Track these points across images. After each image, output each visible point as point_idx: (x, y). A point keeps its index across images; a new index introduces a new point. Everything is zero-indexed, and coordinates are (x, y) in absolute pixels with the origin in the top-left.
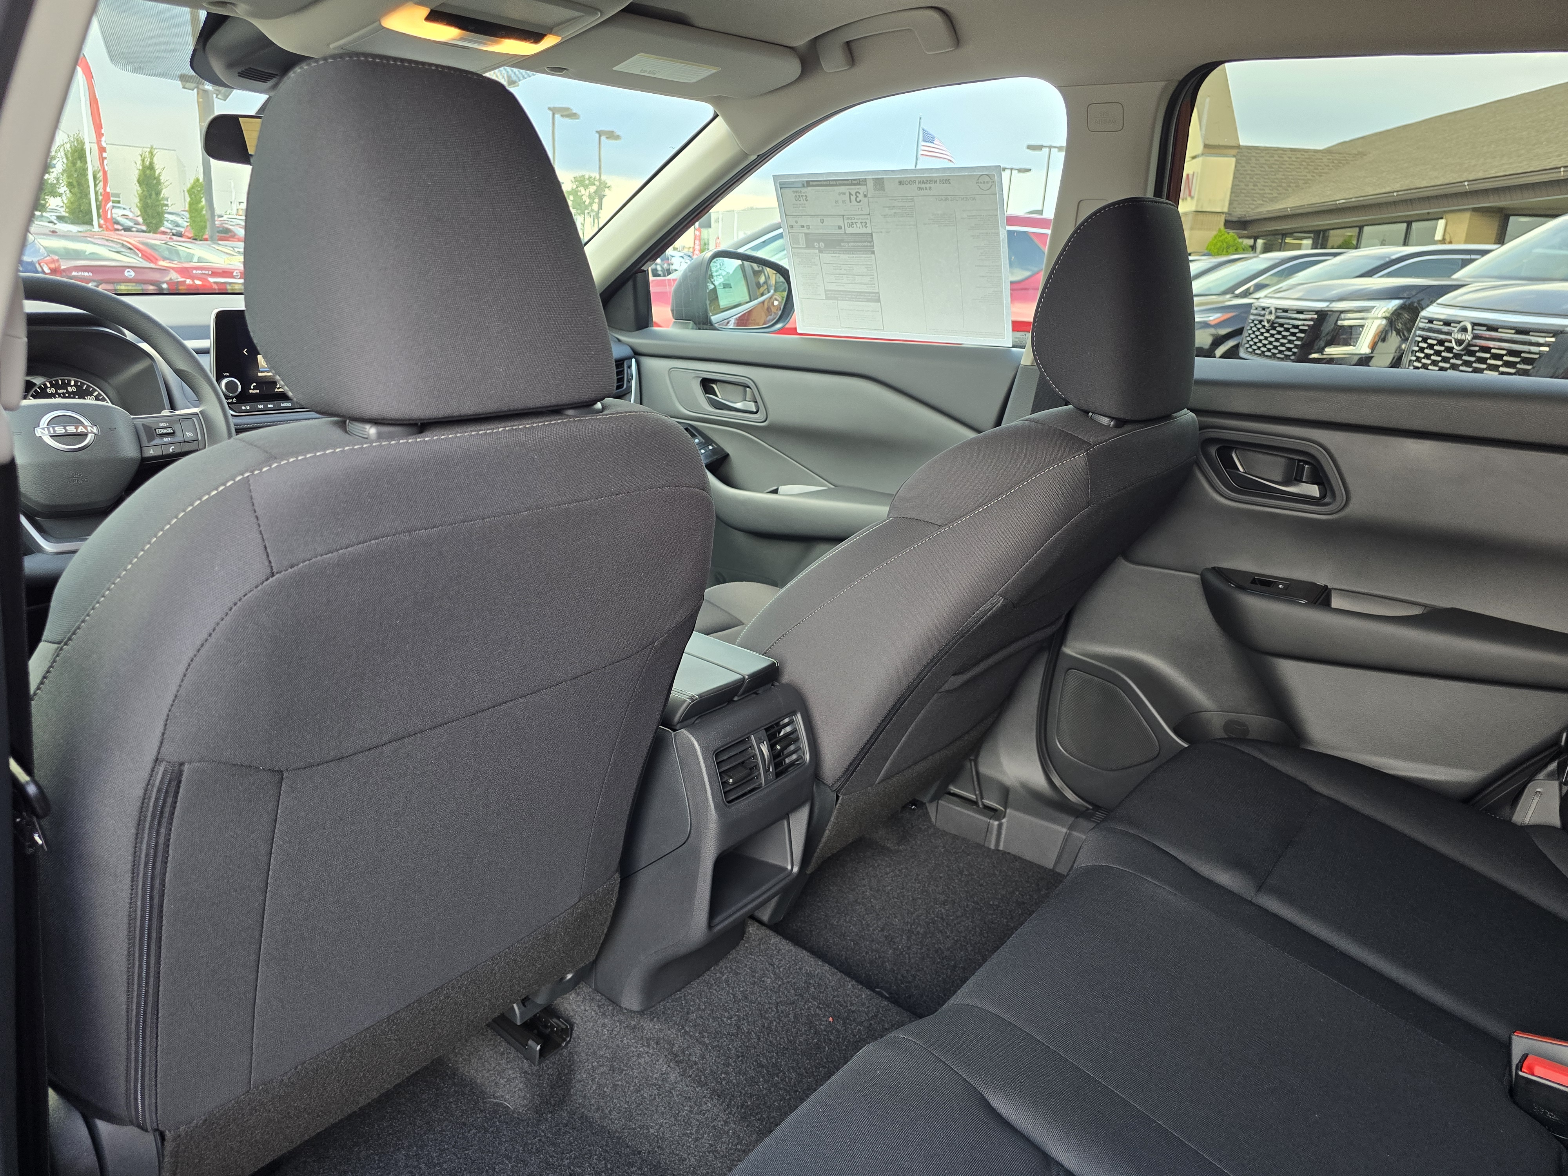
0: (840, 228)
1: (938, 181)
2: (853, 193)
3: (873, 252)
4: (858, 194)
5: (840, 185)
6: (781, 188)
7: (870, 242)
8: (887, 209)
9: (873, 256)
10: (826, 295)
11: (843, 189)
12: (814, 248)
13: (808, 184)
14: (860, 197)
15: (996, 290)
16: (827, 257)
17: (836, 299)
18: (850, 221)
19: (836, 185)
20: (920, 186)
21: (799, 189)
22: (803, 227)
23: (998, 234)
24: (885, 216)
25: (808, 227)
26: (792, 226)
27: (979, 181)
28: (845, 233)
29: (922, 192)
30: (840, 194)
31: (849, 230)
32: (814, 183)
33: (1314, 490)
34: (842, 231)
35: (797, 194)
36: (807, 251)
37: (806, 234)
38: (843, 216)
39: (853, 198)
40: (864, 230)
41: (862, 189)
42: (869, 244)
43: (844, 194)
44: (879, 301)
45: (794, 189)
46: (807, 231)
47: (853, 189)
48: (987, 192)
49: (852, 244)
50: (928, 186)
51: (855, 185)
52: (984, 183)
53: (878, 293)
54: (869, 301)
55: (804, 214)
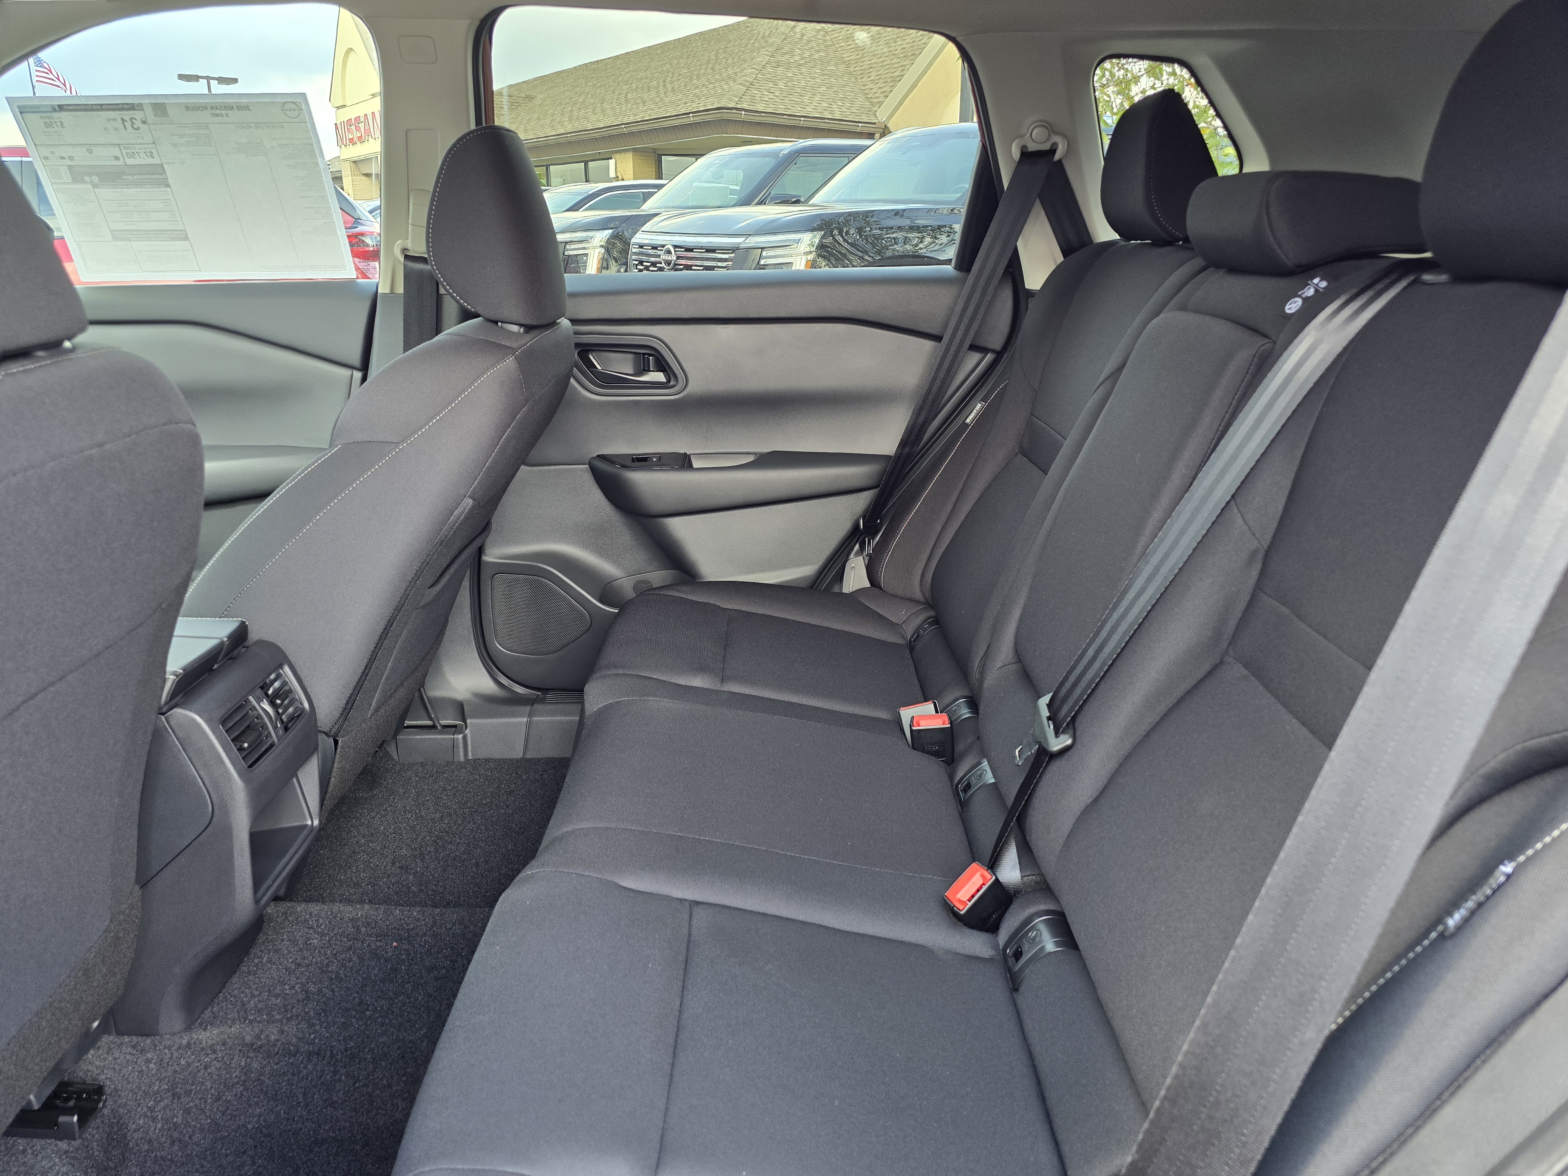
0: (117, 158)
1: (235, 107)
2: (127, 118)
3: (168, 186)
4: (134, 120)
5: (107, 110)
6: (21, 113)
7: (161, 174)
8: (176, 137)
9: (168, 189)
10: (113, 236)
11: (111, 114)
12: (84, 182)
13: (61, 108)
14: (138, 124)
15: (326, 221)
16: (105, 192)
17: (129, 240)
18: (129, 151)
19: (102, 110)
20: (213, 111)
21: (49, 115)
22: (63, 158)
23: (317, 164)
24: (175, 145)
25: (71, 158)
26: (46, 158)
27: (284, 108)
28: (126, 164)
29: (218, 119)
30: (109, 120)
31: (130, 161)
32: (70, 108)
33: (660, 377)
34: (121, 162)
35: (47, 120)
36: (74, 186)
37: (69, 167)
38: (119, 145)
39: (128, 124)
40: (150, 161)
41: (138, 115)
42: (160, 177)
43: (115, 120)
44: (186, 238)
45: (43, 115)
46: (70, 163)
47: (127, 115)
48: (296, 120)
49: (139, 177)
50: (223, 112)
51: (128, 110)
52: (290, 110)
53: (185, 230)
54: (173, 239)
55: (61, 143)
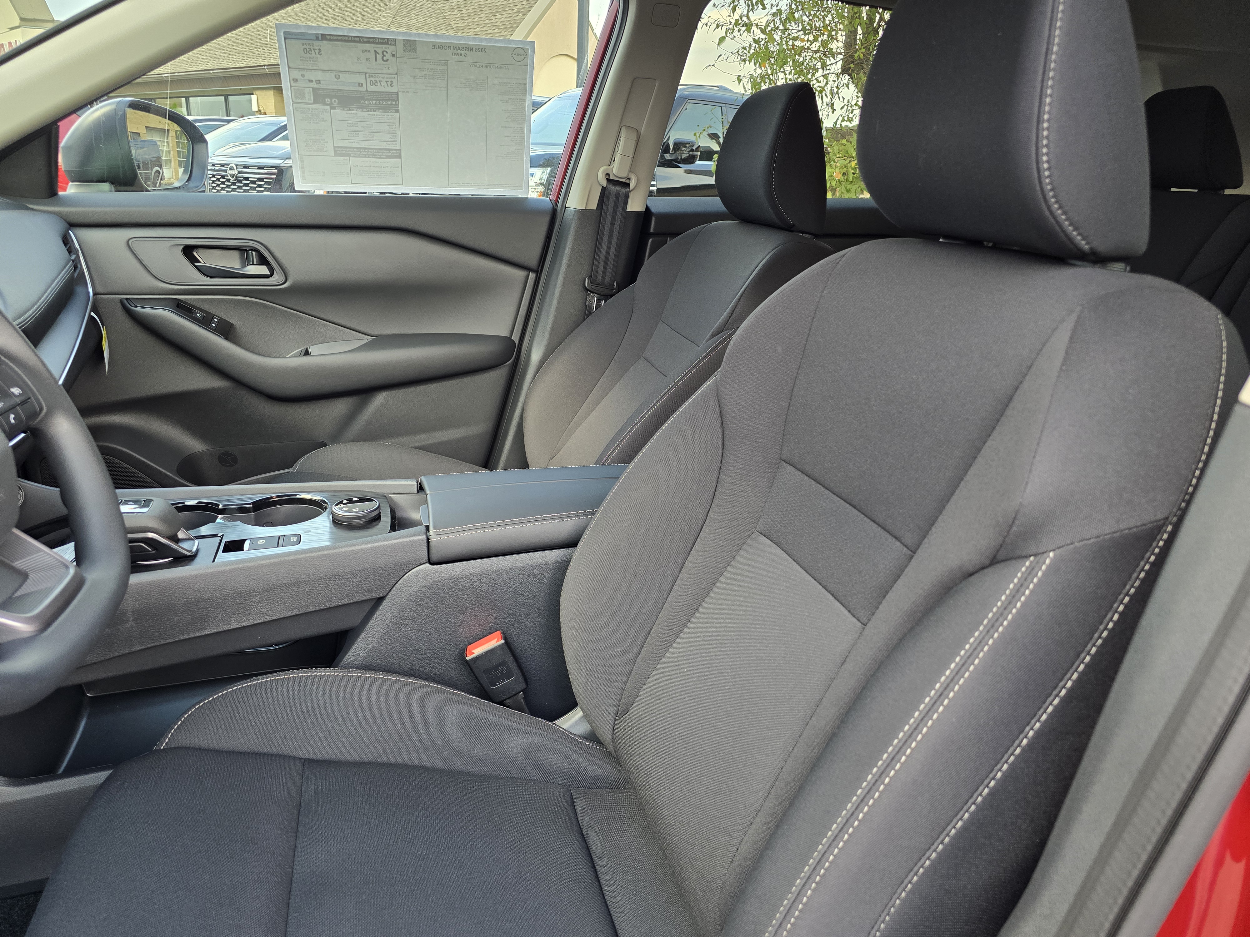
0: (361, 85)
1: (474, 49)
2: (380, 51)
3: (397, 111)
4: (385, 53)
5: (364, 42)
6: (285, 39)
7: (395, 101)
8: (417, 70)
9: (397, 114)
10: (335, 151)
11: (367, 46)
12: (325, 104)
13: (324, 37)
14: (388, 56)
15: (518, 148)
16: (339, 113)
17: (349, 156)
18: (373, 79)
19: (360, 42)
20: (455, 51)
21: (311, 42)
22: (311, 81)
23: (525, 100)
24: (415, 77)
25: (318, 82)
26: (296, 80)
27: (514, 53)
28: (367, 90)
29: (457, 58)
30: (363, 51)
31: (371, 88)
32: (332, 38)
34: (363, 89)
35: (307, 47)
36: (314, 106)
37: (314, 89)
38: (366, 73)
39: (379, 57)
40: (389, 89)
41: (390, 49)
42: (393, 103)
43: (369, 52)
44: (399, 157)
45: (305, 42)
46: (316, 86)
47: (380, 48)
48: (519, 63)
49: (374, 102)
50: (463, 52)
51: (382, 43)
52: (518, 54)
53: (400, 150)
54: (387, 157)
55: (315, 68)
